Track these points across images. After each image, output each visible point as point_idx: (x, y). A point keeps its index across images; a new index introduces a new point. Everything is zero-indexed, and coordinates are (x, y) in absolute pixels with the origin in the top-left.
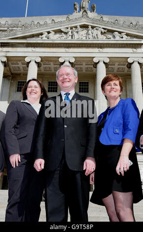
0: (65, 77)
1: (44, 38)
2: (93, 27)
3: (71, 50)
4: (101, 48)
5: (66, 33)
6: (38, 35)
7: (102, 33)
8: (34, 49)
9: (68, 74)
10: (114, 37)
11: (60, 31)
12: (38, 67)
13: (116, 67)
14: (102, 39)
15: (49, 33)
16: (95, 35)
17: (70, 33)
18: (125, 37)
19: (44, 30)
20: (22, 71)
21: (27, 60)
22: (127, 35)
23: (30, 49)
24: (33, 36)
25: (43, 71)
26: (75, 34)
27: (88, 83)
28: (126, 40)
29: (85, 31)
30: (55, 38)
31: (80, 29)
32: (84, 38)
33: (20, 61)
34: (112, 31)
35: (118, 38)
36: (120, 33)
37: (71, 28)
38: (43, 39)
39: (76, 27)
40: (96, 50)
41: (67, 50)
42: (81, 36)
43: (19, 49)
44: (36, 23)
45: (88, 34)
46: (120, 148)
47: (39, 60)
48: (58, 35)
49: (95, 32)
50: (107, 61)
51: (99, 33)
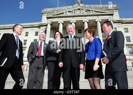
0: (70, 29)
1: (65, 14)
2: (82, 9)
3: (75, 18)
4: (85, 16)
5: (72, 12)
6: (62, 13)
7: (85, 11)
9: (71, 28)
10: (90, 12)
12: (63, 25)
13: (91, 23)
14: (86, 13)
15: (66, 12)
16: (83, 12)
17: (74, 12)
18: (94, 12)
19: (64, 11)
20: (57, 27)
21: (59, 22)
22: (95, 11)
23: (60, 19)
24: (60, 14)
25: (64, 26)
26: (76, 12)
27: (81, 30)
28: (94, 13)
29: (79, 11)
30: (68, 14)
31: (77, 10)
32: (79, 13)
33: (56, 23)
34: (89, 10)
36: (92, 11)
37: (74, 10)
38: (64, 15)
39: (76, 10)
40: (84, 17)
41: (73, 18)
42: (78, 13)
43: (56, 19)
44: (61, 9)
45: (80, 12)
46: (94, 61)
47: (63, 22)
48: (69, 13)
49: (83, 11)
50: (88, 21)
51: (84, 11)
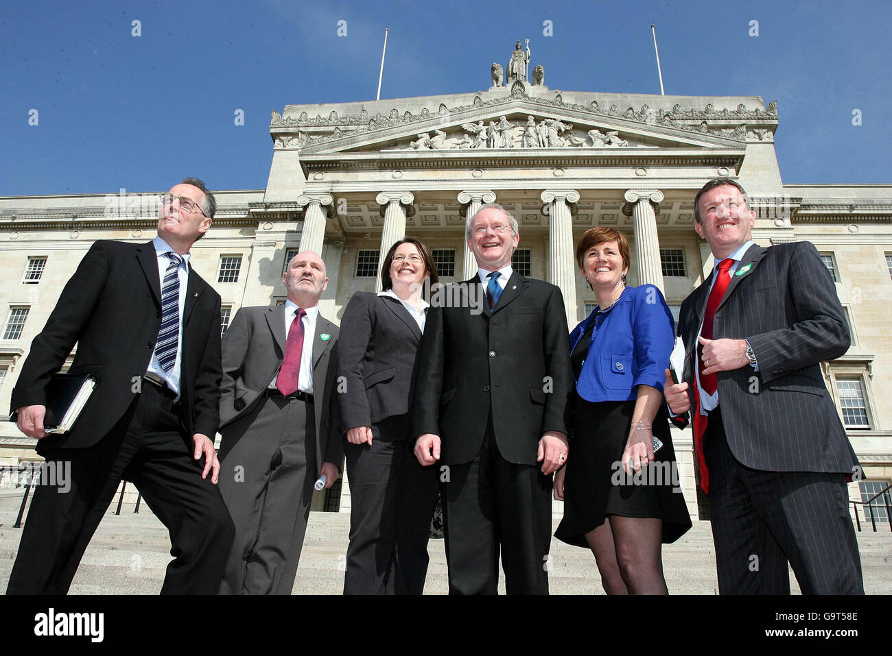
1: (422, 148)
2: (538, 120)
3: (487, 174)
4: (559, 167)
5: (474, 135)
6: (406, 141)
7: (560, 133)
8: (397, 174)
9: (496, 226)
10: (590, 141)
11: (458, 131)
12: (408, 216)
13: (597, 212)
14: (562, 147)
15: (432, 134)
16: (543, 137)
17: (483, 135)
18: (616, 142)
19: (421, 129)
20: (369, 226)
21: (381, 200)
22: (622, 136)
23: (387, 175)
24: (394, 143)
25: (419, 225)
26: (496, 136)
27: (528, 252)
28: (618, 148)
29: (519, 130)
30: (447, 147)
31: (506, 124)
32: (518, 146)
33: (364, 202)
34: (585, 129)
35: (598, 144)
36: (604, 131)
37: (486, 123)
38: (420, 150)
39: (497, 120)
40: (548, 173)
41: (477, 173)
42: (510, 140)
43: (362, 175)
44: (401, 113)
45: (526, 135)
47: (409, 199)
48: (454, 140)
49: (543, 129)
50: (575, 198)
51: (554, 133)
